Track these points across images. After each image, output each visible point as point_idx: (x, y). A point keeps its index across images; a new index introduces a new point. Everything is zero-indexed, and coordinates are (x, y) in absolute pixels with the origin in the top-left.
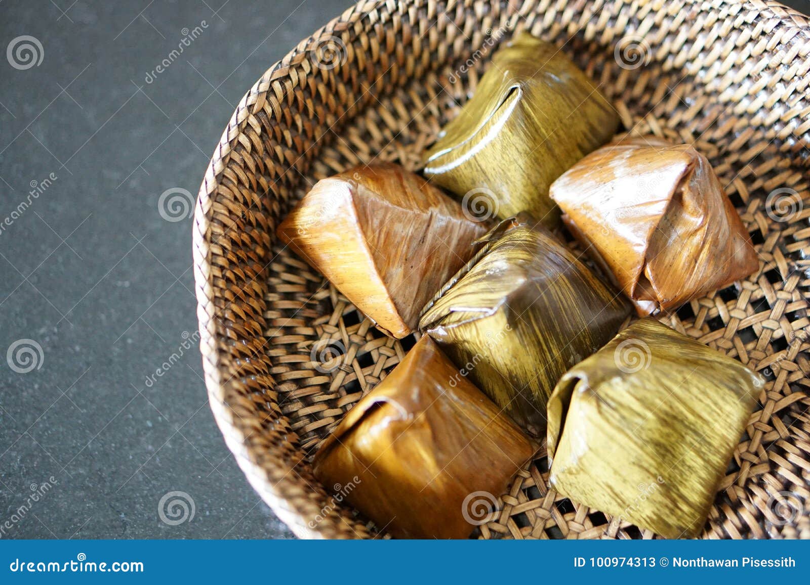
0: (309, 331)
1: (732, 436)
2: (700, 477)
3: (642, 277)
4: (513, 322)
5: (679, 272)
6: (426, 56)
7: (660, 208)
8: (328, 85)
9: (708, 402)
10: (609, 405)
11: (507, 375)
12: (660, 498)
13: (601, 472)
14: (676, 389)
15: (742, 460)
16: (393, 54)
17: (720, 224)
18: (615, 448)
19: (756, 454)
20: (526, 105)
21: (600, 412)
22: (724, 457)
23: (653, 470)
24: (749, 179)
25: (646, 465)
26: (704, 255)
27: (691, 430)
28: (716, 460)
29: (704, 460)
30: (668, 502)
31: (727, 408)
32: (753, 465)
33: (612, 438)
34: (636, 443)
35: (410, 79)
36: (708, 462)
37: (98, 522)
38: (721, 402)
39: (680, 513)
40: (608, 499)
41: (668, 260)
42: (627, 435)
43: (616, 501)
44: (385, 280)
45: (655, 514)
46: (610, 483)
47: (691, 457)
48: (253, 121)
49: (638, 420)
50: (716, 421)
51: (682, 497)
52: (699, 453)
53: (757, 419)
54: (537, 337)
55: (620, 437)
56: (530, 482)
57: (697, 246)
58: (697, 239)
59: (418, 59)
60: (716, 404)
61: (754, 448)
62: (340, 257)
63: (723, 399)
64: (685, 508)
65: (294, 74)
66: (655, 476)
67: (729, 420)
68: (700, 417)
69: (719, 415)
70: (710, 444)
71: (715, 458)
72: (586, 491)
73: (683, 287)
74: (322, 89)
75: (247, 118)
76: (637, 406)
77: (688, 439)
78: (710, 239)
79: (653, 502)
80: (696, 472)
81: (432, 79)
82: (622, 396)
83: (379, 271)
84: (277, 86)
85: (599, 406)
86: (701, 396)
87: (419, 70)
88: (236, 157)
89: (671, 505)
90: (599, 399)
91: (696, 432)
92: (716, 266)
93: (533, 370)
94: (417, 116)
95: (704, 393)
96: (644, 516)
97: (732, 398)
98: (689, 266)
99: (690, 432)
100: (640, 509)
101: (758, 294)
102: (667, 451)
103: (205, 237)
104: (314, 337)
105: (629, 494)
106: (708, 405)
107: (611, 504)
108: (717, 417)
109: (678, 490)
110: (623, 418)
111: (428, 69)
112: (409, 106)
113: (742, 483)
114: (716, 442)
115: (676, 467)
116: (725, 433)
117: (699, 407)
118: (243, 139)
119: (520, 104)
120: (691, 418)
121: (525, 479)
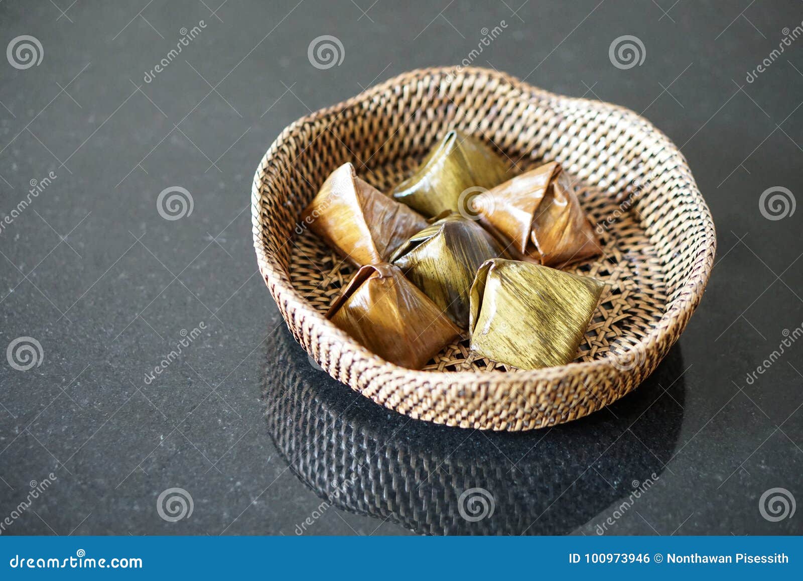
0: (317, 276)
1: (585, 314)
2: (565, 338)
3: (530, 242)
4: (449, 244)
5: (553, 237)
6: (396, 144)
7: (539, 194)
8: (336, 142)
9: (569, 290)
10: (508, 281)
11: (445, 283)
12: (540, 347)
13: (503, 330)
14: (550, 279)
15: (593, 345)
16: (376, 138)
17: (577, 212)
18: (511, 309)
19: (602, 342)
20: (459, 145)
21: (503, 285)
22: (580, 327)
23: (535, 327)
24: (597, 216)
25: (531, 324)
26: (568, 229)
27: (559, 307)
28: (575, 328)
29: (568, 327)
30: (544, 349)
31: (582, 295)
32: (599, 347)
33: (510, 303)
34: (525, 307)
35: (386, 160)
36: (570, 328)
37: (174, 381)
38: (578, 292)
39: (553, 359)
40: (507, 350)
41: (546, 230)
42: (520, 302)
43: (512, 350)
44: (370, 228)
45: (537, 357)
46: (509, 337)
47: (559, 325)
48: (292, 140)
49: (527, 293)
50: (575, 303)
51: (554, 348)
52: (564, 322)
53: (602, 325)
54: (464, 259)
55: (515, 303)
56: (458, 352)
57: (564, 223)
58: (563, 219)
59: (392, 146)
60: (574, 292)
61: (600, 339)
62: (341, 217)
63: (579, 289)
64: (556, 356)
65: (317, 124)
66: (537, 332)
67: (582, 303)
68: (564, 299)
69: (576, 300)
70: (571, 318)
71: (574, 326)
72: (494, 347)
73: (555, 247)
74: (333, 143)
75: (288, 137)
76: (525, 284)
77: (558, 313)
78: (571, 220)
79: (536, 348)
80: (562, 334)
81: (399, 164)
82: (517, 277)
83: (367, 222)
84: (307, 126)
85: (502, 281)
86: (565, 286)
87: (392, 155)
88: (281, 156)
89: (548, 353)
90: (502, 276)
91: (562, 309)
92: (576, 238)
93: (461, 281)
94: (390, 179)
95: (567, 283)
96: (530, 360)
97: (585, 289)
98: (559, 235)
99: (558, 308)
100: (528, 355)
101: (603, 269)
102: (545, 317)
103: (259, 190)
104: (322, 279)
105: (521, 343)
106: (570, 293)
107: (509, 353)
108: (575, 301)
109: (552, 344)
110: (518, 290)
111: (397, 156)
112: (386, 174)
113: (593, 355)
114: (575, 318)
115: (549, 329)
116: (580, 311)
117: (564, 293)
118: (285, 148)
119: (455, 144)
120: (560, 300)
121: (454, 350)
